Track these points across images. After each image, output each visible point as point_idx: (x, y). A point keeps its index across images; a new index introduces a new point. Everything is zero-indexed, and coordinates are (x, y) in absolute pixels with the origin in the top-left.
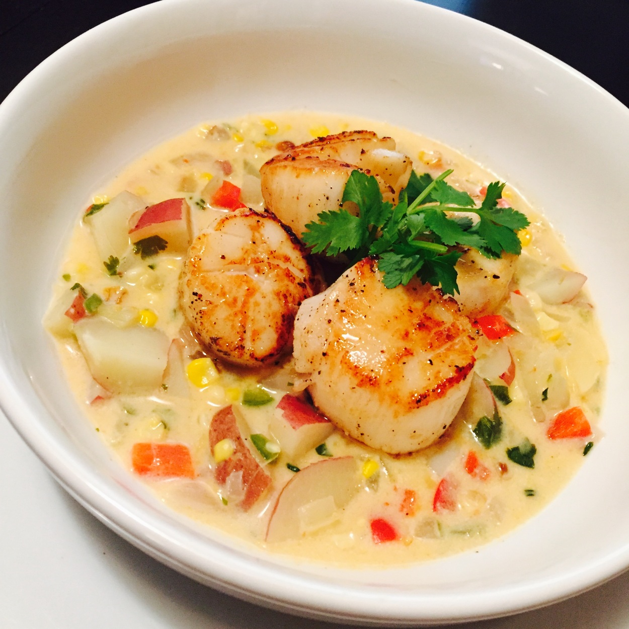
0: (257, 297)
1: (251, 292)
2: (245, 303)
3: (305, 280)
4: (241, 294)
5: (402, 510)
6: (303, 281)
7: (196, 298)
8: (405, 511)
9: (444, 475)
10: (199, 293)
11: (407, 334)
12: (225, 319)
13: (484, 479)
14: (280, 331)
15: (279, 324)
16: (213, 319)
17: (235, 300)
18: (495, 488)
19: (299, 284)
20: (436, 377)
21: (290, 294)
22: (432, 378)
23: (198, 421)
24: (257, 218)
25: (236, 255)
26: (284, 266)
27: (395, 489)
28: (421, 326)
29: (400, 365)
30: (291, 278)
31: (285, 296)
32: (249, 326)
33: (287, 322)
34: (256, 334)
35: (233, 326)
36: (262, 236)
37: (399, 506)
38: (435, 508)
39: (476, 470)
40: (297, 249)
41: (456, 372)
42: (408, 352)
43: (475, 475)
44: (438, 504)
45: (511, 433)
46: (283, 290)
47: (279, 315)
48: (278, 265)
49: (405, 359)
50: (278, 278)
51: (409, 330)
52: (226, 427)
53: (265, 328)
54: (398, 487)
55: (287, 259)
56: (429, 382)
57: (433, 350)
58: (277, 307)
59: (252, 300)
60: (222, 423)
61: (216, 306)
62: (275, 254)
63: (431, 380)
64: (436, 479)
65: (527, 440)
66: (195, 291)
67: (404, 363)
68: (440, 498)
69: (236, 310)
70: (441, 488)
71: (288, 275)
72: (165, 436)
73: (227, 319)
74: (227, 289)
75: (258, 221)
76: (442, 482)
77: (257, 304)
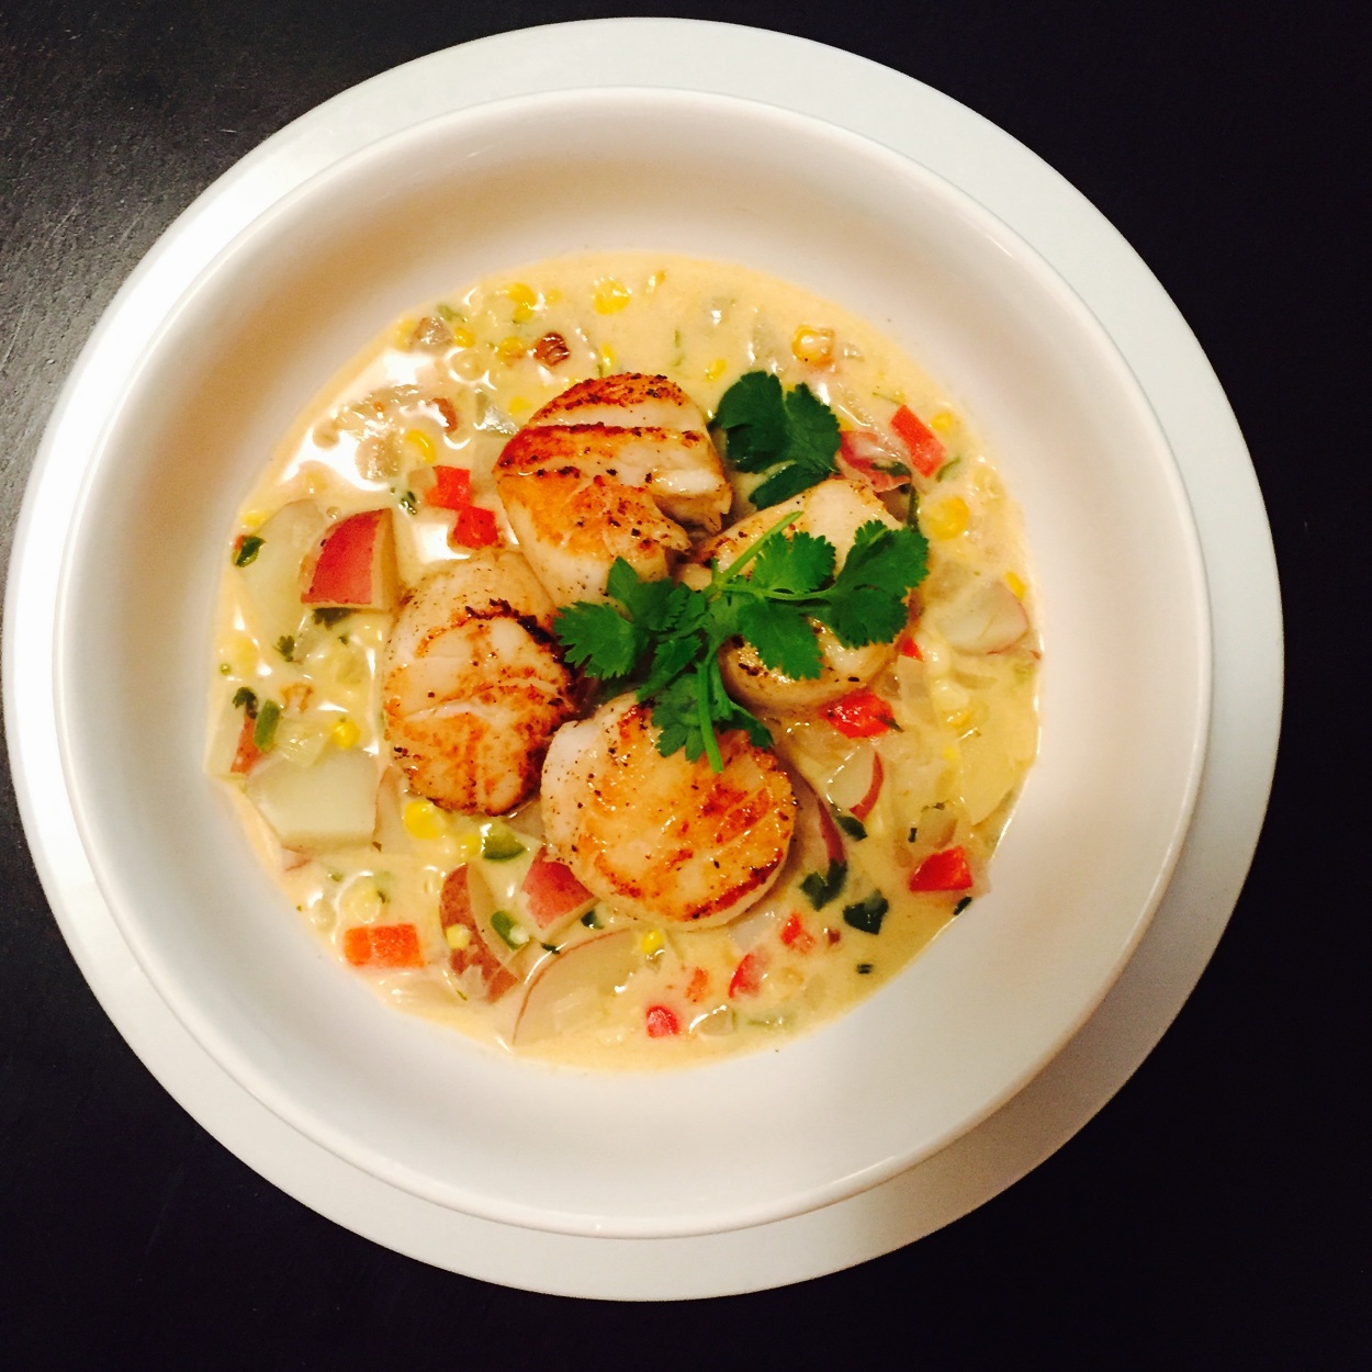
0: (487, 739)
1: (476, 735)
2: (470, 749)
3: (560, 693)
4: (463, 738)
5: (688, 995)
6: (557, 696)
7: (400, 754)
8: (693, 996)
9: (752, 949)
10: (403, 747)
11: (685, 827)
12: (443, 775)
13: (804, 952)
14: (525, 774)
15: (524, 764)
16: (427, 777)
17: (456, 749)
18: (818, 963)
19: (550, 703)
20: (722, 884)
21: (538, 722)
22: (717, 885)
23: (426, 887)
24: (478, 622)
25: (452, 686)
26: (524, 683)
27: (683, 968)
28: (711, 809)
29: (673, 872)
30: (538, 699)
31: (529, 727)
32: (479, 774)
33: (535, 758)
34: (490, 786)
35: (456, 782)
36: (488, 644)
37: (685, 990)
38: (731, 994)
39: (797, 941)
40: (545, 651)
41: (751, 876)
42: (685, 855)
43: (794, 947)
44: (736, 989)
45: (858, 883)
46: (526, 720)
47: (523, 754)
48: (515, 687)
49: (679, 864)
50: (518, 704)
51: (691, 821)
52: (459, 908)
53: (503, 775)
54: (686, 966)
55: (529, 672)
56: (711, 891)
57: (723, 845)
58: (518, 744)
59: (480, 746)
60: (454, 899)
61: (430, 760)
62: (509, 672)
63: (716, 888)
64: (739, 954)
65: (878, 892)
66: (398, 746)
67: (678, 869)
68: (742, 980)
69: (458, 760)
70: (744, 967)
71: (533, 694)
72: (384, 913)
73: (447, 773)
74: (441, 736)
75: (481, 626)
76: (747, 958)
77: (487, 748)
